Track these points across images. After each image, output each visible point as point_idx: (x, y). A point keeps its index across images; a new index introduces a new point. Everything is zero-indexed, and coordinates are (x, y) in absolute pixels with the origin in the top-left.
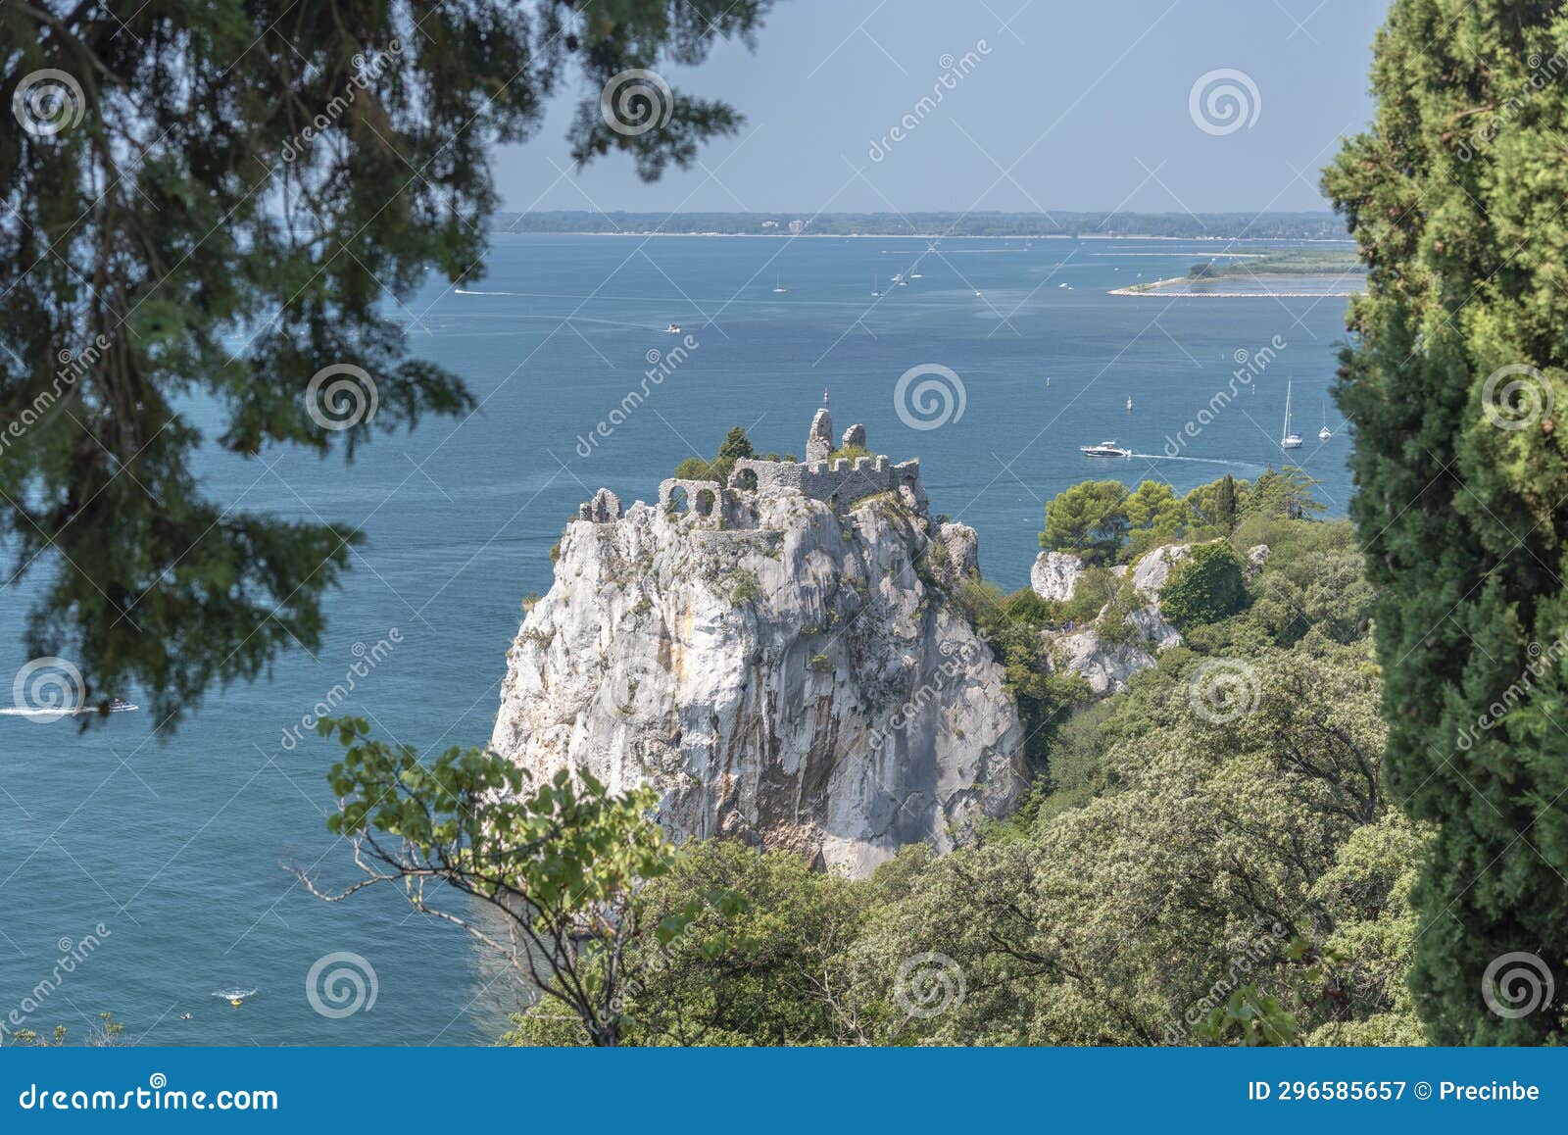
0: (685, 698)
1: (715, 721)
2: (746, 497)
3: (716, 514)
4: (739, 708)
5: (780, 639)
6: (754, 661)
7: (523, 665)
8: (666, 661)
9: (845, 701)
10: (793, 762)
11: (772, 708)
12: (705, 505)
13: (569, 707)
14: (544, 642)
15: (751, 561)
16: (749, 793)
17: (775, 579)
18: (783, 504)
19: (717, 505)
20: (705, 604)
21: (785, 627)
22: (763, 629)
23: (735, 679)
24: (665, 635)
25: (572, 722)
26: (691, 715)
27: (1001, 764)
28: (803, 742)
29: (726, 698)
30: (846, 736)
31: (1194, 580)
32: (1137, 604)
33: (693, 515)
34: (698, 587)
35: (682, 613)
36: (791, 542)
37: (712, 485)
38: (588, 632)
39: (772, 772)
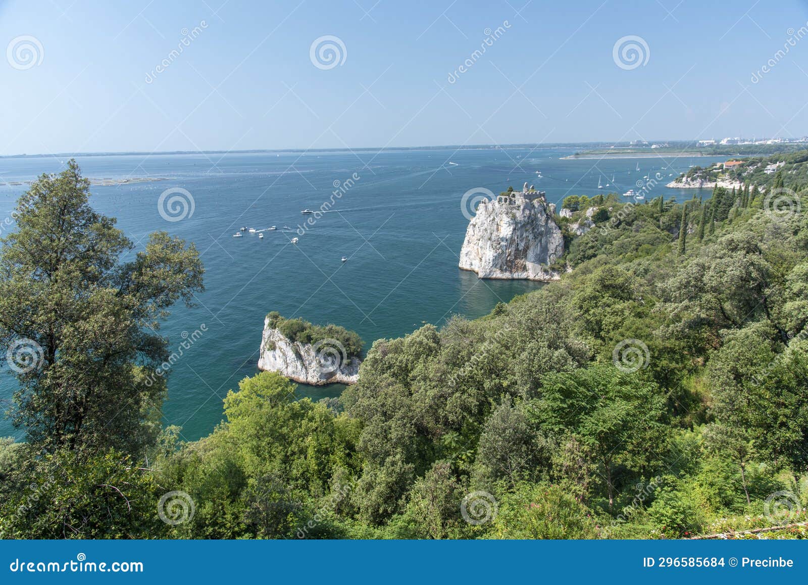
0: (501, 236)
1: (507, 240)
2: (513, 199)
3: (508, 202)
4: (511, 238)
5: (519, 225)
6: (514, 229)
7: (470, 230)
8: (498, 229)
9: (531, 237)
10: (521, 248)
11: (517, 238)
12: (506, 200)
13: (479, 237)
14: (474, 226)
15: (514, 211)
16: (513, 253)
17: (519, 214)
18: (520, 200)
19: (508, 201)
20: (506, 219)
21: (520, 223)
22: (516, 223)
23: (511, 233)
24: (498, 224)
25: (479, 240)
26: (502, 239)
27: (559, 248)
28: (523, 244)
29: (509, 236)
30: (531, 243)
31: (598, 214)
32: (587, 219)
33: (503, 202)
34: (504, 216)
35: (501, 220)
36: (522, 207)
37: (507, 197)
38: (483, 224)
39: (517, 249)
